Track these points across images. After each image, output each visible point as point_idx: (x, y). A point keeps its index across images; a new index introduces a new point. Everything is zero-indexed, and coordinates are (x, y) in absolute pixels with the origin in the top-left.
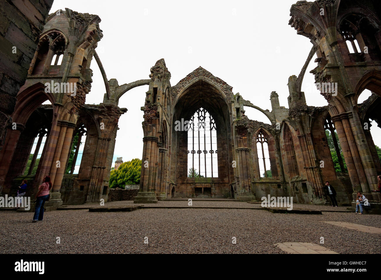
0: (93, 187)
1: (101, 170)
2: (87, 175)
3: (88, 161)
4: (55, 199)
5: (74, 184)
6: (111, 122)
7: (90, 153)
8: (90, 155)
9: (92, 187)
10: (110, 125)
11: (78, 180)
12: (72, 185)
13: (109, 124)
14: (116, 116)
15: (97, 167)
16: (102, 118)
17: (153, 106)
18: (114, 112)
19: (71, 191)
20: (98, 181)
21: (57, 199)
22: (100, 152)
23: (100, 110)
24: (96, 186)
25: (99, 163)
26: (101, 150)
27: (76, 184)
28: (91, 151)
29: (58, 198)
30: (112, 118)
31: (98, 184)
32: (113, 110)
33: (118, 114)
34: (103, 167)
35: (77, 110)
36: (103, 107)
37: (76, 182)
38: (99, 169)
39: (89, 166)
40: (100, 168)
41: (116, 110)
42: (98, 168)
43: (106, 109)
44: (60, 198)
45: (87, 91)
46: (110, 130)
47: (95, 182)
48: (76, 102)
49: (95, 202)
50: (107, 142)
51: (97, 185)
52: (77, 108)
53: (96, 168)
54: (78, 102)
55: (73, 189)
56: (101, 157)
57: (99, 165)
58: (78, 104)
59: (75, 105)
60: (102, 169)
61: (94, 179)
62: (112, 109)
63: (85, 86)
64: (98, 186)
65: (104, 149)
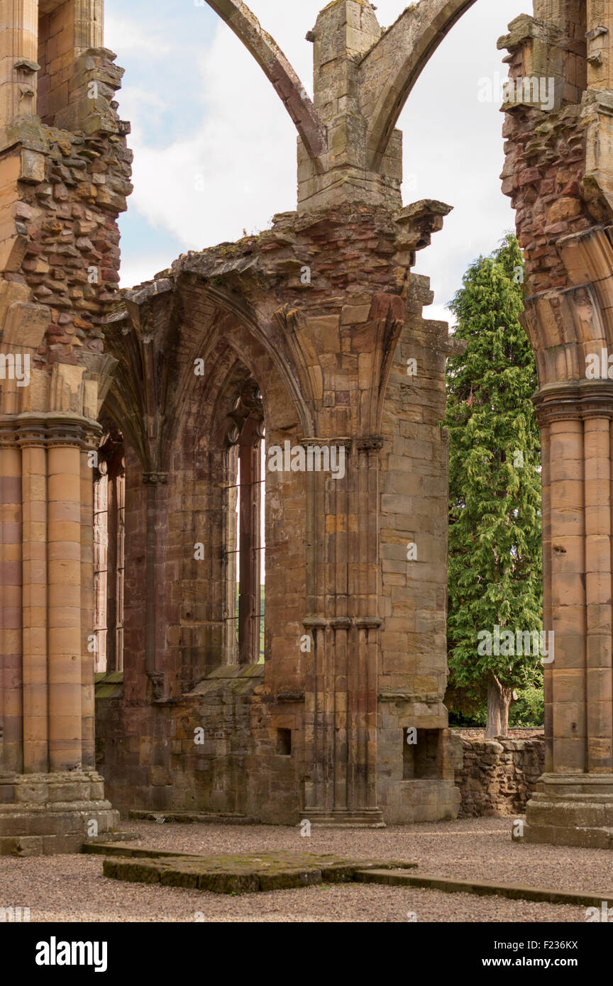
0: (325, 738)
1: (355, 639)
2: (295, 670)
3: (285, 592)
4: (65, 805)
5: (255, 722)
6: (354, 326)
7: (286, 542)
8: (290, 554)
9: (320, 736)
10: (354, 350)
11: (266, 699)
12: (249, 727)
13: (347, 341)
14: (377, 277)
15: (328, 622)
16: (293, 318)
17: (552, 144)
18: (356, 253)
19: (249, 752)
20: (348, 703)
21: (74, 805)
22: (330, 529)
23: (269, 266)
24: (342, 732)
25: (334, 602)
26: (330, 519)
27: (260, 721)
28: (290, 529)
29: (79, 799)
30: (357, 297)
31: (349, 718)
32: (349, 241)
33: (387, 256)
34: (360, 620)
35: (87, 330)
36: (283, 245)
37: (259, 710)
38: (341, 634)
39: (293, 620)
40: (348, 627)
41: (370, 234)
42: (334, 627)
43: (304, 247)
44: (86, 800)
45: (108, 197)
46: (365, 383)
47: (335, 712)
48: (58, 292)
49: (350, 815)
50: (363, 465)
51: (348, 728)
52: (85, 318)
53: (323, 627)
54: (71, 285)
55: (254, 747)
56: (341, 565)
57: (338, 612)
58: (74, 299)
59: (62, 308)
60: (362, 633)
61: (323, 690)
62: (341, 234)
63: (79, 175)
64: (354, 733)
65: (347, 510)
